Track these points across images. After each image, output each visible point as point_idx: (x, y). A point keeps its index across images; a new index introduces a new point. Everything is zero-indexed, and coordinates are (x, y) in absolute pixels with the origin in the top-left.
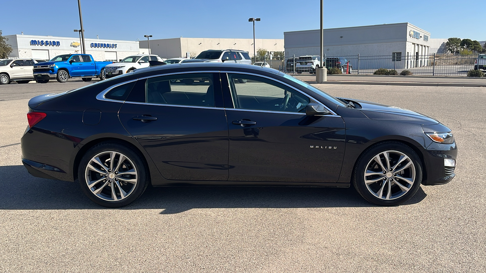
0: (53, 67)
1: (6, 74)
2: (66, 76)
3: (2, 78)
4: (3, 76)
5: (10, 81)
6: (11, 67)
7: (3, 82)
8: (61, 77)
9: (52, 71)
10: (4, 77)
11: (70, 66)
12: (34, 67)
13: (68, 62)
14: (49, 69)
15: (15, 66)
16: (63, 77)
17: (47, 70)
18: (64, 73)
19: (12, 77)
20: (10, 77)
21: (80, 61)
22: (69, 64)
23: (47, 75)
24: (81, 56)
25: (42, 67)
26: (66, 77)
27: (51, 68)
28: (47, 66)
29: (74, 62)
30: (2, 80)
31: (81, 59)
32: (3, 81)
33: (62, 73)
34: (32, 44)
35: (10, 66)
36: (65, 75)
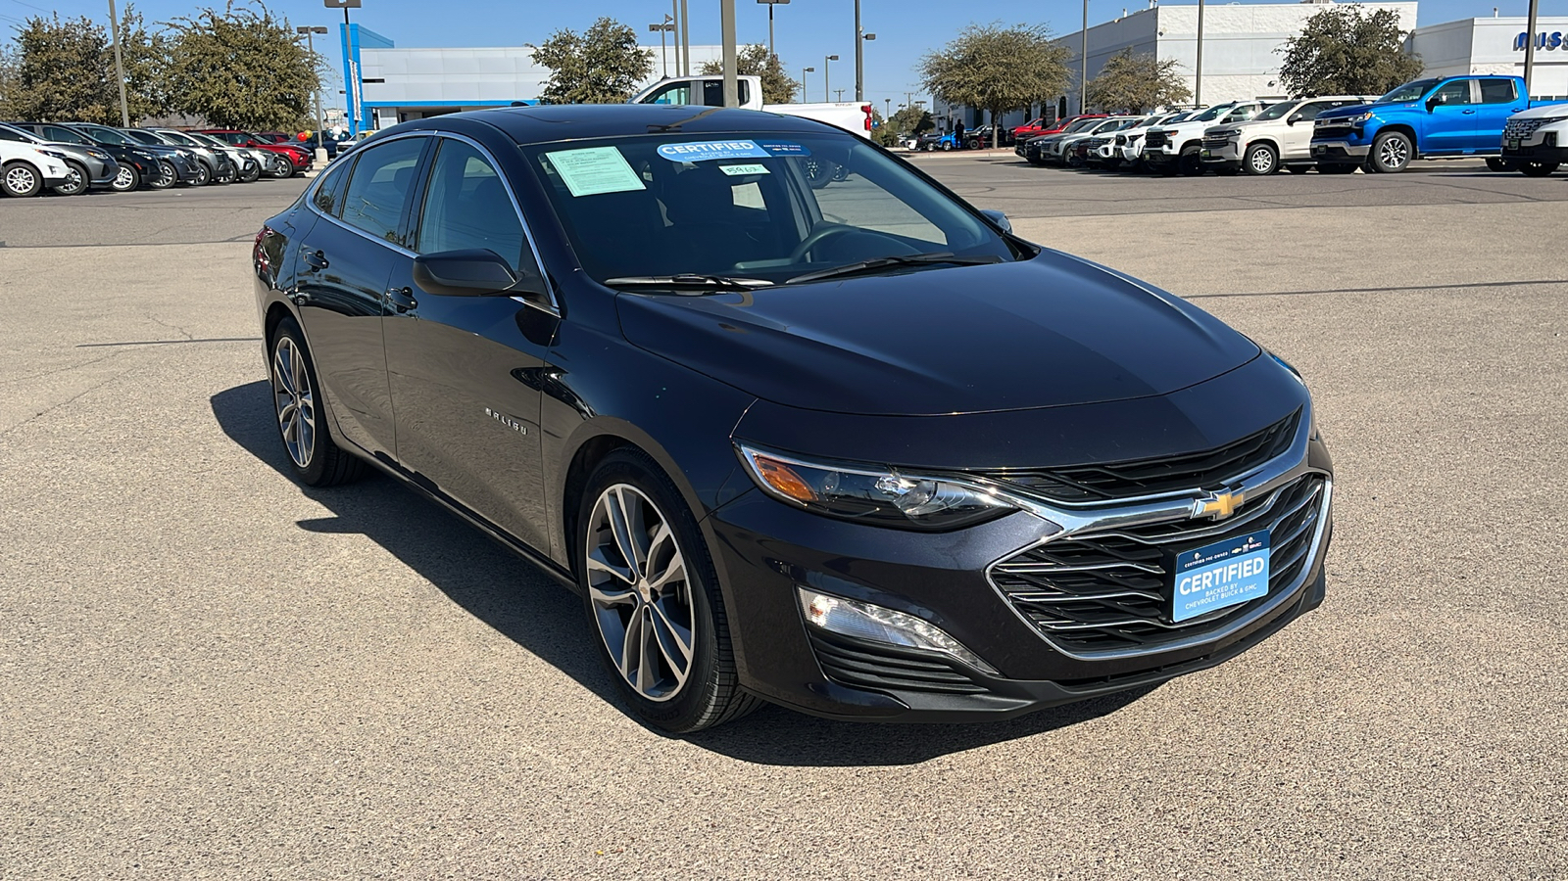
0: (1362, 124)
1: (1271, 144)
2: (1403, 152)
3: (1256, 157)
4: (1260, 151)
5: (1279, 166)
6: (1290, 123)
7: (1258, 169)
8: (1383, 154)
9: (1357, 134)
10: (1264, 153)
11: (1426, 118)
12: (1317, 123)
13: (1420, 106)
14: (1350, 130)
15: (1300, 120)
16: (1393, 155)
17: (1345, 131)
18: (1399, 143)
19: (1285, 155)
20: (1281, 153)
21: (1470, 101)
22: (1421, 112)
23: (1342, 148)
24: (1478, 84)
25: (1333, 122)
26: (1401, 154)
27: (1356, 124)
28: (1346, 120)
29: (1442, 103)
30: (1254, 163)
31: (1475, 93)
32: (1256, 165)
33: (1392, 142)
34: (1520, 45)
35: (1288, 121)
36: (1401, 149)
